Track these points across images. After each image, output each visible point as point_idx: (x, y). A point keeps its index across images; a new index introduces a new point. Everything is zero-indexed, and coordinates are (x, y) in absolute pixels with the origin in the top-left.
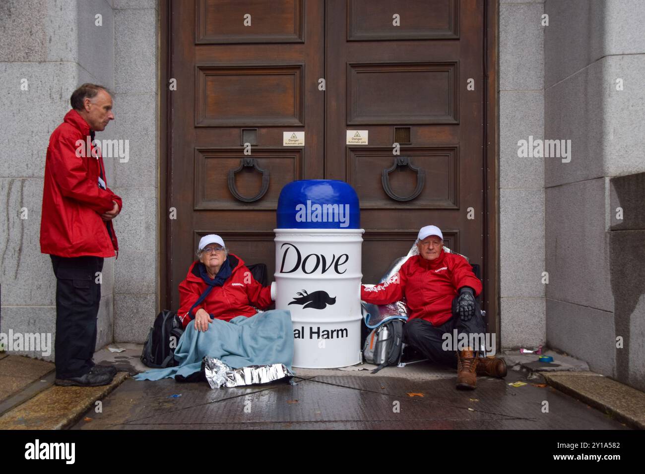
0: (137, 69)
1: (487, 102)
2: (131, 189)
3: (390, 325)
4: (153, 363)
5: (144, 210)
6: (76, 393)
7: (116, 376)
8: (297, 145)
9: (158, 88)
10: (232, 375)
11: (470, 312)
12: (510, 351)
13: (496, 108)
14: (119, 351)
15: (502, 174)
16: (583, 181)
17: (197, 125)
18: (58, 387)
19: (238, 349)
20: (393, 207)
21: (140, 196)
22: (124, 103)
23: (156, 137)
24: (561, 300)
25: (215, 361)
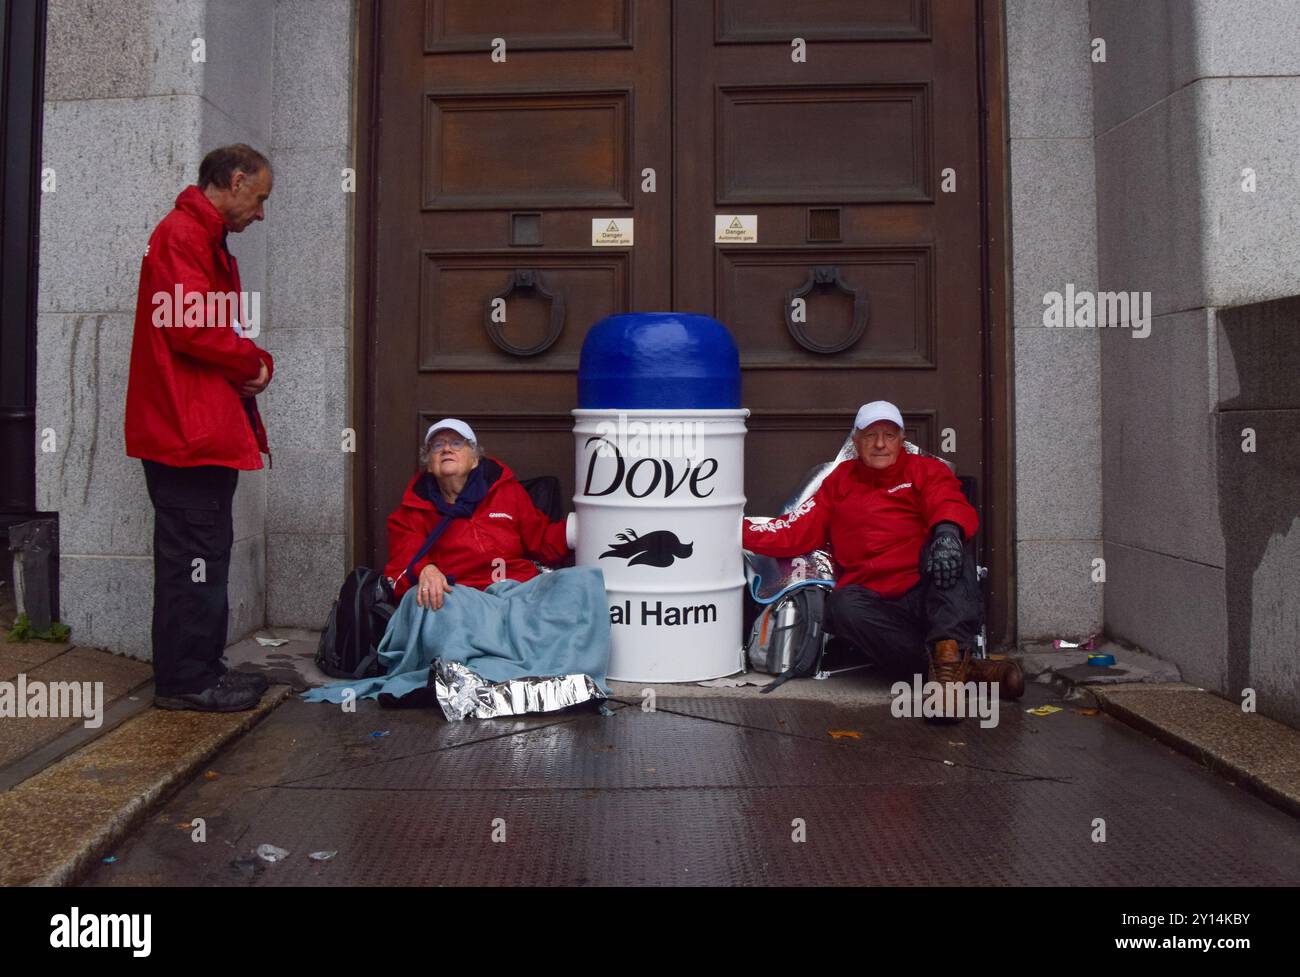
0: (313, 102)
1: (986, 160)
2: (299, 332)
3: (799, 596)
4: (339, 668)
5: (323, 371)
6: (193, 725)
7: (267, 692)
8: (619, 244)
9: (352, 137)
10: (487, 695)
11: (954, 573)
12: (1034, 644)
13: (1004, 172)
14: (276, 645)
15: (1018, 300)
16: (1168, 314)
17: (425, 208)
18: (159, 711)
19: (501, 643)
20: (807, 365)
21: (316, 345)
22: (288, 167)
23: (348, 231)
24: (1131, 546)
25: (455, 667)
